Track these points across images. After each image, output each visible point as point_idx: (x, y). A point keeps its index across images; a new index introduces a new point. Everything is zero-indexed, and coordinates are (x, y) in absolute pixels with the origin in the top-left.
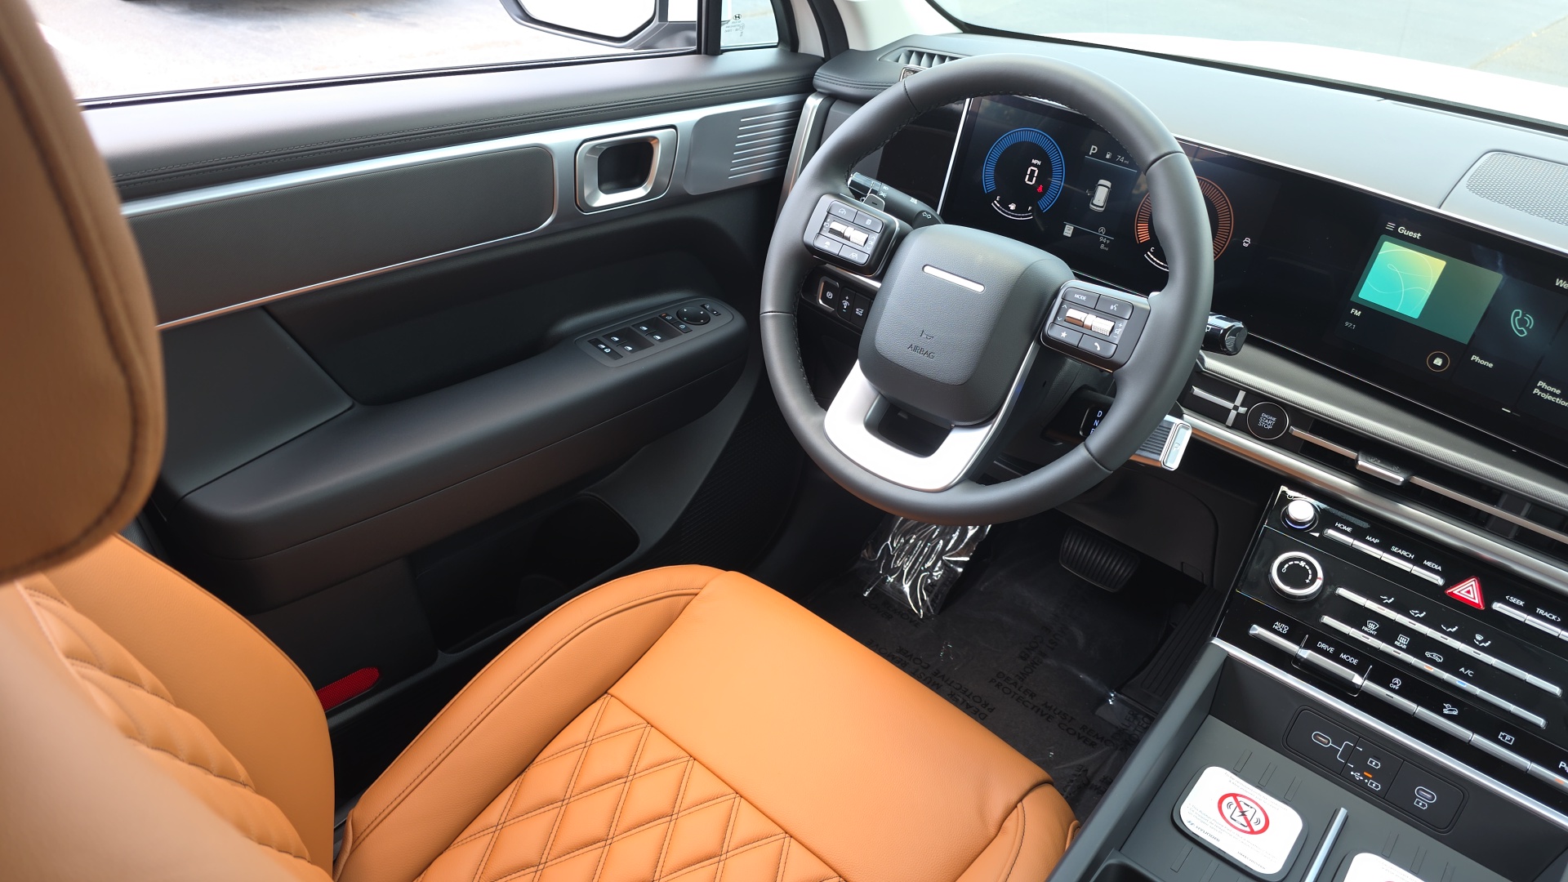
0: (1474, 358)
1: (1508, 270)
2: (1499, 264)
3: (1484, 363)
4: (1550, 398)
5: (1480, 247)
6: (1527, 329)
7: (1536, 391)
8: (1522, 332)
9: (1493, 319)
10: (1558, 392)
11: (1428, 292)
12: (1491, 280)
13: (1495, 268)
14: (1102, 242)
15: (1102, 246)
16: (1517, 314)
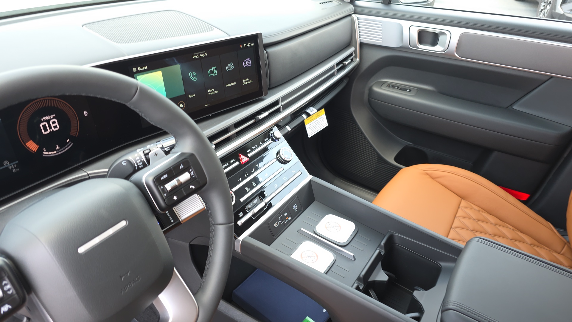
0: (190, 96)
1: (180, 62)
2: (176, 61)
3: (192, 96)
4: (213, 93)
5: (167, 59)
6: (196, 77)
7: (209, 94)
8: (195, 79)
9: (186, 81)
10: (214, 90)
11: (163, 85)
12: (177, 68)
13: (176, 64)
14: (12, 169)
15: (14, 170)
16: (190, 74)
